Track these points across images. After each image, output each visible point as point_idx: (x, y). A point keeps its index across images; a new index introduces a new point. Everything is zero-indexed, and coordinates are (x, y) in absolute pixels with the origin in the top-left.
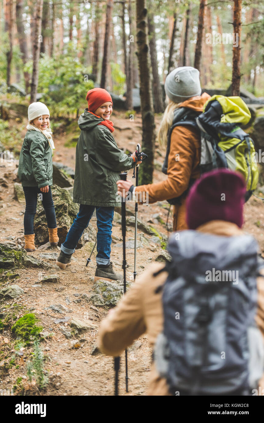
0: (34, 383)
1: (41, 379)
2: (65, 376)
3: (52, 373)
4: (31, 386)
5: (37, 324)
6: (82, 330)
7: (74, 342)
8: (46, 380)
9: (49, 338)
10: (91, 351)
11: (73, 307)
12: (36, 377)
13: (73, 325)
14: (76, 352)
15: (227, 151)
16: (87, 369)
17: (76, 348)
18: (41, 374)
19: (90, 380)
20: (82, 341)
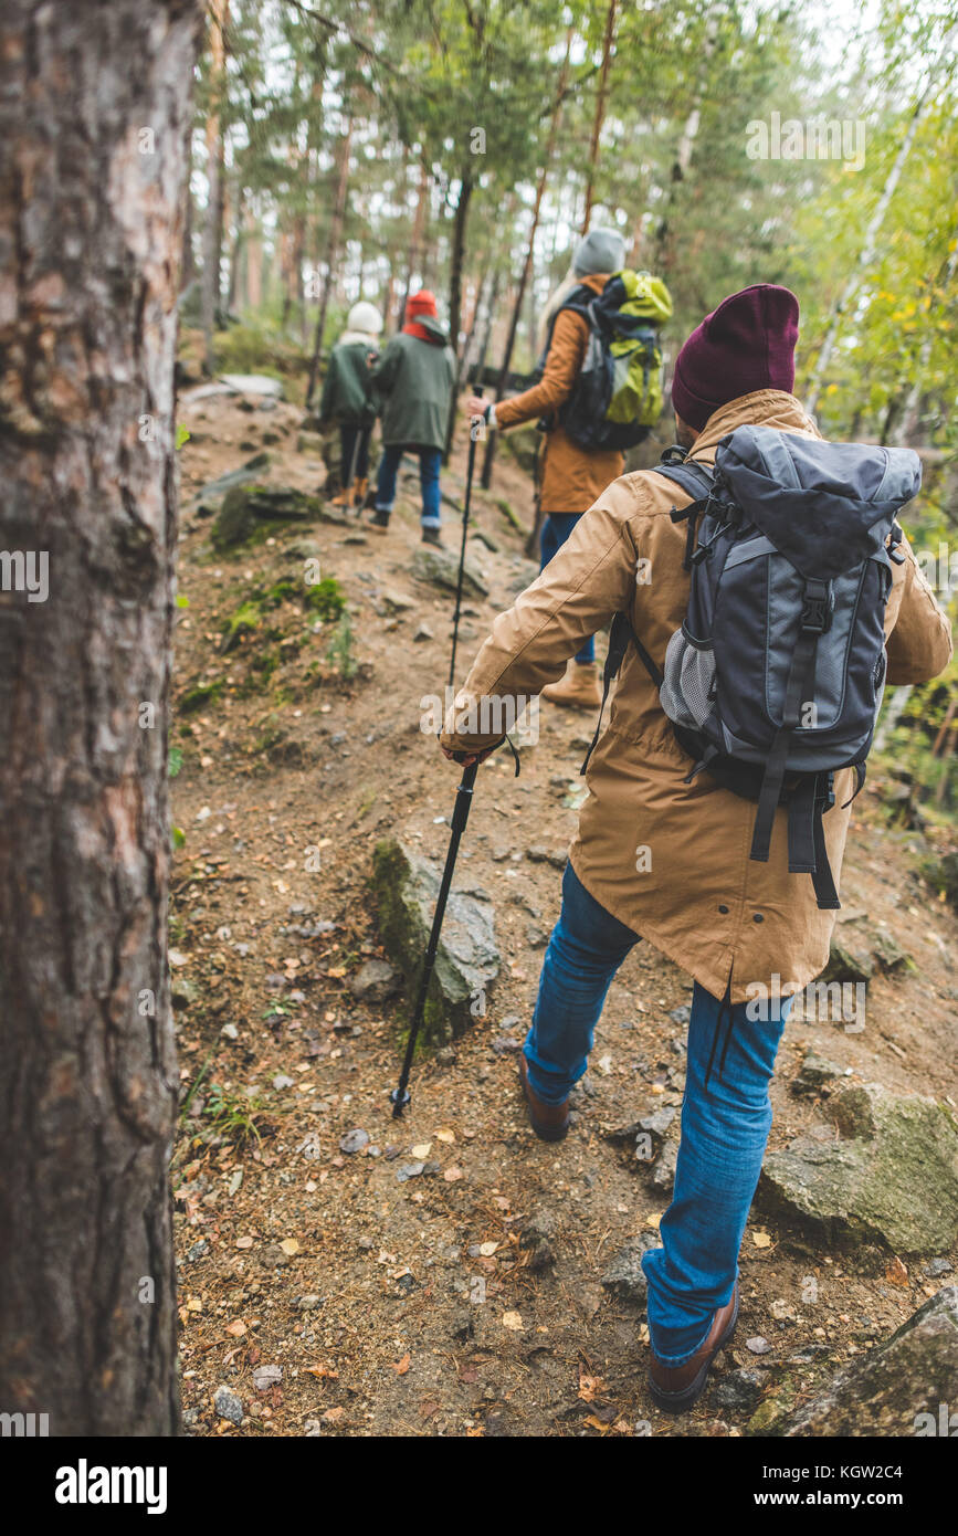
0: (336, 671)
1: (346, 666)
2: (379, 666)
3: (361, 660)
4: (332, 675)
5: (340, 594)
6: (401, 608)
7: (390, 622)
8: (353, 669)
9: (356, 614)
10: (413, 636)
11: (386, 578)
12: (339, 662)
13: (388, 601)
14: (392, 636)
15: (621, 357)
16: (408, 659)
17: (392, 629)
18: (347, 660)
19: (413, 675)
20: (401, 622)
